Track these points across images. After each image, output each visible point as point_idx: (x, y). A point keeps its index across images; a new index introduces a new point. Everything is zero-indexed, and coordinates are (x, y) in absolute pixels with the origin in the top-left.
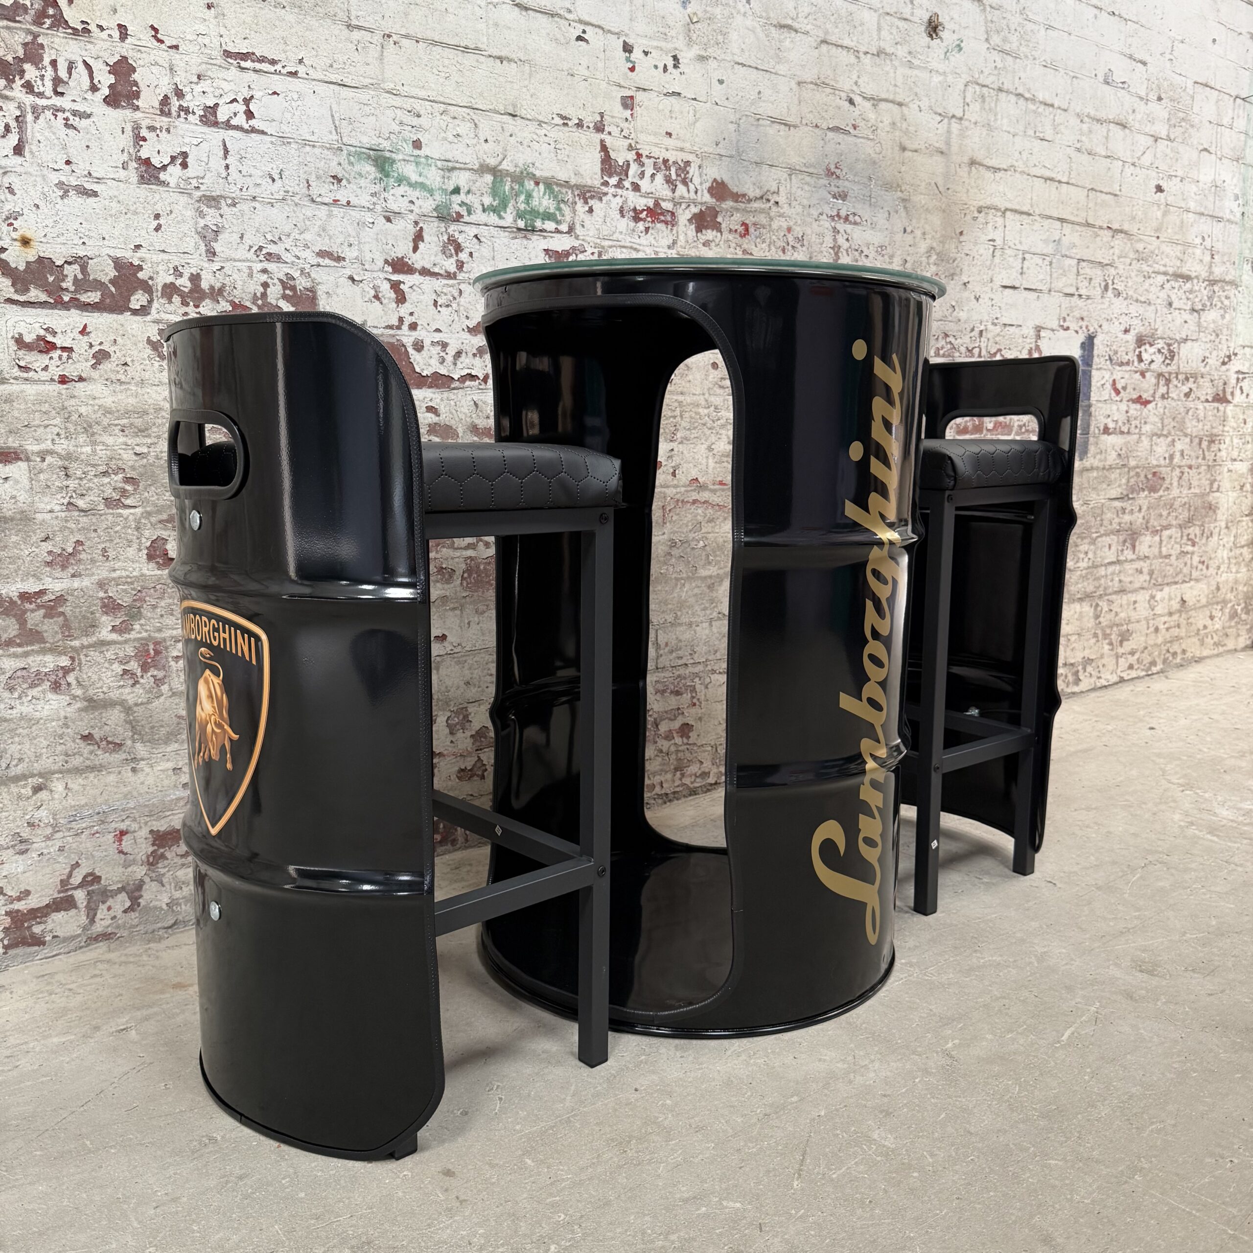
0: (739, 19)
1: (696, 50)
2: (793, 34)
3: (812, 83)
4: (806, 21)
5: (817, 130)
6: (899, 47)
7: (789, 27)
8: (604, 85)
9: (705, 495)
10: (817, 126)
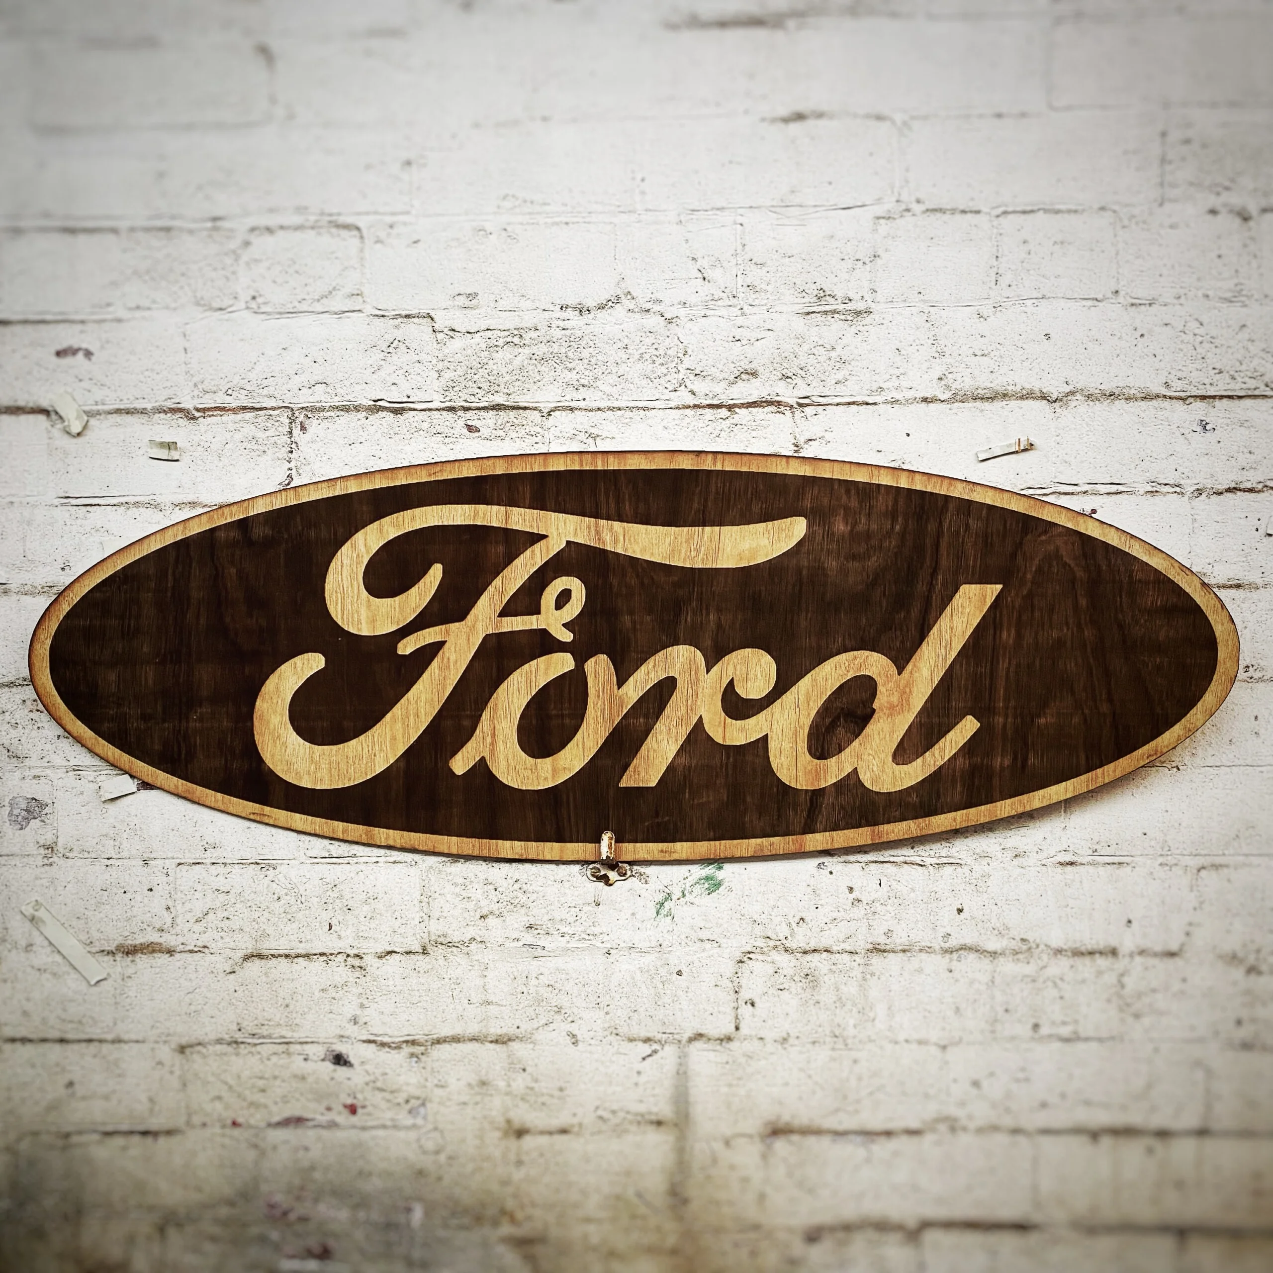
2: (162, 959)
3: (219, 1041)
4: (198, 928)
5: (236, 1132)
6: (491, 921)
7: (151, 949)
10: (235, 1124)
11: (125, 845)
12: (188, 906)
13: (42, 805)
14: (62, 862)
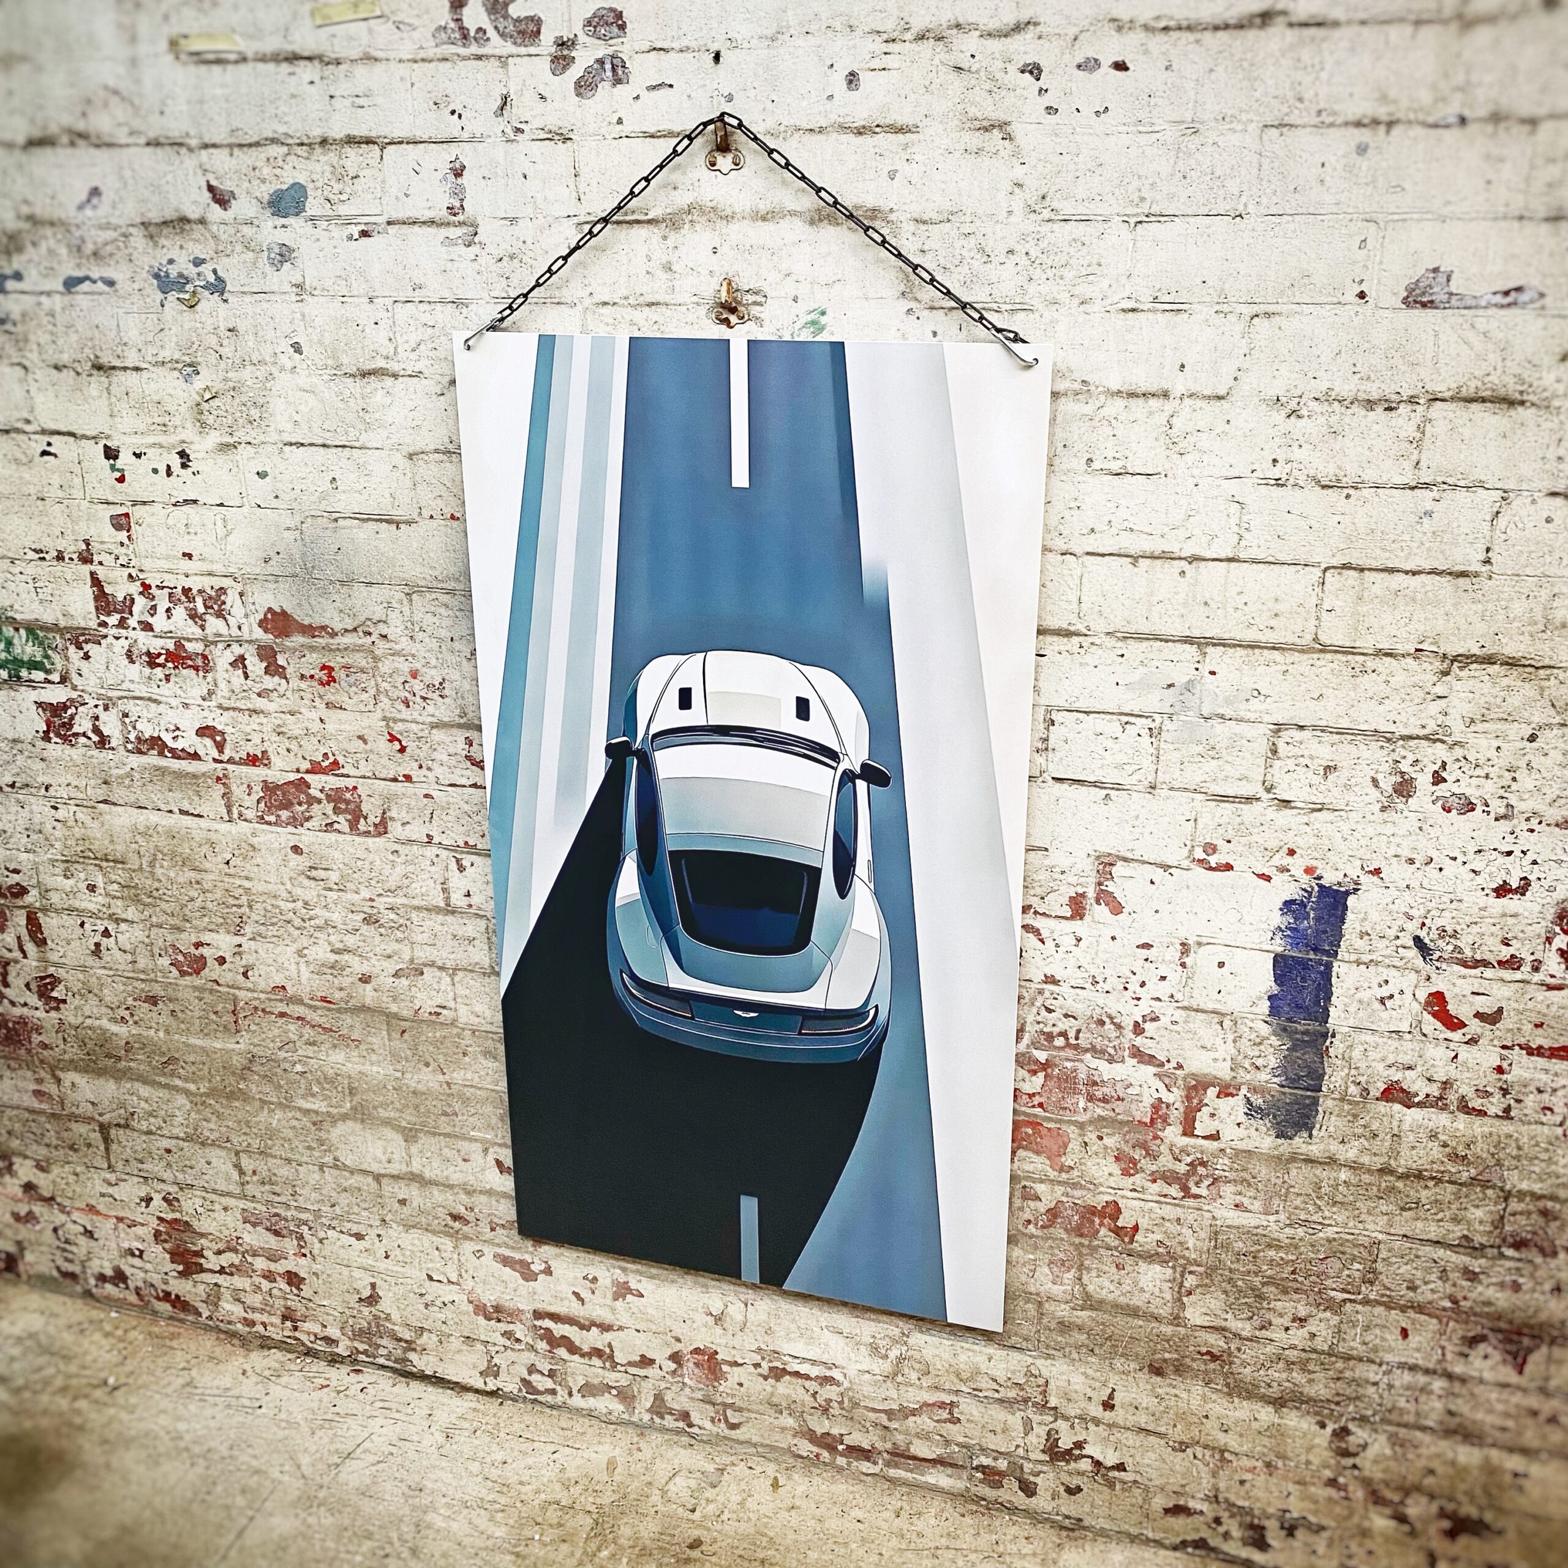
0: (284, 381)
1: (214, 438)
2: (389, 381)
3: (437, 451)
4: (413, 356)
7: (380, 373)
8: (85, 504)
9: (299, 1011)
10: (453, 517)
11: (354, 284)
12: (405, 337)
13: (291, 250)
14: (309, 299)
